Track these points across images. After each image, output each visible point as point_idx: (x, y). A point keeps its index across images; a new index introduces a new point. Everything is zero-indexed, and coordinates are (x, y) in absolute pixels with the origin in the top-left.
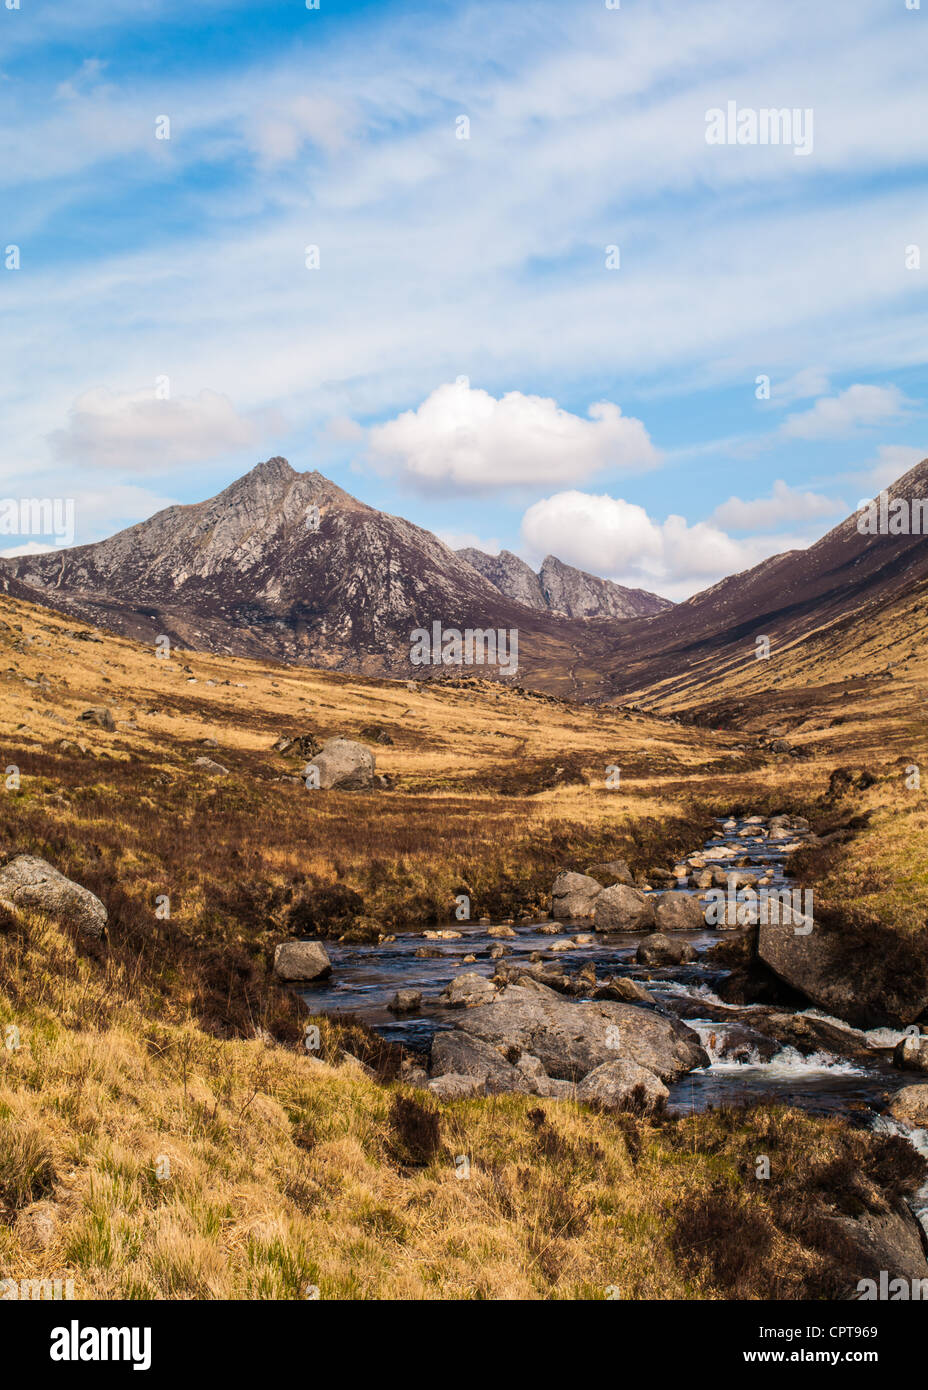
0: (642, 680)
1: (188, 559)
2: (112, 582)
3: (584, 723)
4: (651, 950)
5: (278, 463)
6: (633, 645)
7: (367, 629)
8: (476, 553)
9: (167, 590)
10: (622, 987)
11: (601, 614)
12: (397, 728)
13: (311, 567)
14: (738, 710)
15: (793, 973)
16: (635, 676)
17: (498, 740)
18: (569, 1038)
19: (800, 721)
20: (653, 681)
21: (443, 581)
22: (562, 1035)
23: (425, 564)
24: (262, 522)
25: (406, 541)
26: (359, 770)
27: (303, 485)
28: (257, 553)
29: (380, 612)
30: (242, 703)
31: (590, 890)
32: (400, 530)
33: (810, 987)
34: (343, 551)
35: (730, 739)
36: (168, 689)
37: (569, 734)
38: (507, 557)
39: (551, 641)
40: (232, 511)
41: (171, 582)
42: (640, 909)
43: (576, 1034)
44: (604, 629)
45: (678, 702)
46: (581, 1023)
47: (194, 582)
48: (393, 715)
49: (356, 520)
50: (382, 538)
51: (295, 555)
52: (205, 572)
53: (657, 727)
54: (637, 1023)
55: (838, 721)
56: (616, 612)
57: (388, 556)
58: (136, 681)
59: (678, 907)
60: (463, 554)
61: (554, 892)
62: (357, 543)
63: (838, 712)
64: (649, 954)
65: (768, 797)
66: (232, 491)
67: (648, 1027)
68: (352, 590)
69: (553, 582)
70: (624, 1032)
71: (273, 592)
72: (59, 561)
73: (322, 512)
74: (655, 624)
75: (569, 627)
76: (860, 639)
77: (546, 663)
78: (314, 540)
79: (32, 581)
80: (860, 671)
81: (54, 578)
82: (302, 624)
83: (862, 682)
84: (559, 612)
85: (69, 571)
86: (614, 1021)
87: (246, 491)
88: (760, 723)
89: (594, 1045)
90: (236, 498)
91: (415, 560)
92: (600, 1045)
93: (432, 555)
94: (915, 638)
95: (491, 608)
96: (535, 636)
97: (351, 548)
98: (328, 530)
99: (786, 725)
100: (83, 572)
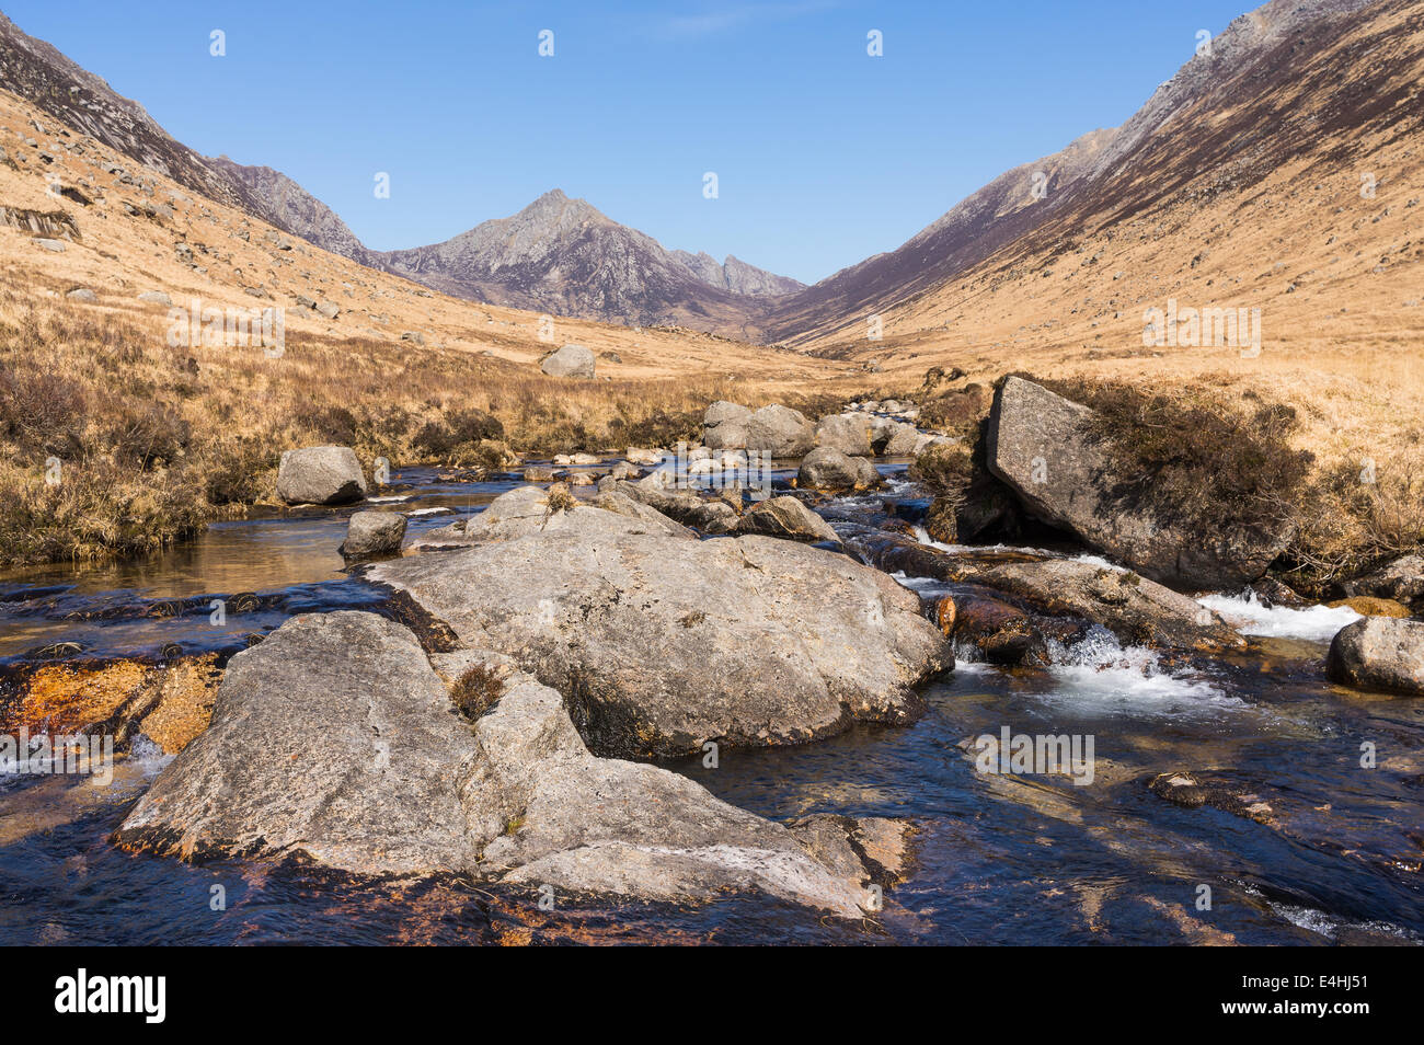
0: (787, 334)
1: (500, 254)
2: (451, 269)
3: (750, 355)
4: (818, 467)
5: (557, 192)
6: (781, 312)
7: (614, 299)
8: (683, 253)
9: (486, 274)
10: (783, 513)
11: (762, 292)
12: (626, 354)
13: (578, 260)
14: (848, 349)
15: (1053, 494)
16: (781, 331)
17: (692, 362)
18: (671, 615)
19: (890, 356)
20: (793, 334)
21: (662, 270)
22: (655, 608)
23: (651, 259)
24: (547, 231)
25: (639, 244)
26: (583, 365)
27: (573, 207)
28: (544, 251)
29: (622, 289)
30: (522, 337)
31: (744, 420)
32: (635, 236)
34: (599, 251)
35: (844, 366)
36: (473, 327)
37: (739, 361)
38: (703, 256)
39: (730, 308)
40: (527, 223)
41: (489, 269)
42: (798, 432)
43: (685, 607)
44: (763, 302)
45: (809, 346)
46: (698, 580)
47: (503, 269)
48: (624, 346)
49: (607, 231)
50: (624, 242)
51: (568, 252)
52: (511, 263)
53: (797, 358)
54: (814, 580)
55: (914, 356)
56: (772, 291)
57: (627, 253)
58: (451, 321)
60: (675, 253)
61: (706, 422)
62: (608, 245)
63: (914, 350)
64: (814, 473)
65: (879, 389)
66: (528, 210)
68: (604, 276)
69: (732, 272)
70: (787, 599)
71: (555, 274)
72: (417, 254)
73: (585, 225)
74: (795, 300)
75: (741, 300)
76: (927, 306)
77: (727, 322)
78: (581, 242)
79: (399, 267)
80: (927, 327)
81: (414, 266)
82: (572, 296)
83: (928, 332)
84: (735, 291)
85: (423, 261)
86: (768, 577)
87: (536, 210)
88: (863, 357)
89: (723, 632)
90: (530, 216)
91: (645, 258)
92: (737, 630)
93: (656, 254)
94: (962, 306)
95: (692, 287)
96: (720, 305)
97: (605, 248)
98: (589, 236)
99: (879, 359)
100: (432, 261)
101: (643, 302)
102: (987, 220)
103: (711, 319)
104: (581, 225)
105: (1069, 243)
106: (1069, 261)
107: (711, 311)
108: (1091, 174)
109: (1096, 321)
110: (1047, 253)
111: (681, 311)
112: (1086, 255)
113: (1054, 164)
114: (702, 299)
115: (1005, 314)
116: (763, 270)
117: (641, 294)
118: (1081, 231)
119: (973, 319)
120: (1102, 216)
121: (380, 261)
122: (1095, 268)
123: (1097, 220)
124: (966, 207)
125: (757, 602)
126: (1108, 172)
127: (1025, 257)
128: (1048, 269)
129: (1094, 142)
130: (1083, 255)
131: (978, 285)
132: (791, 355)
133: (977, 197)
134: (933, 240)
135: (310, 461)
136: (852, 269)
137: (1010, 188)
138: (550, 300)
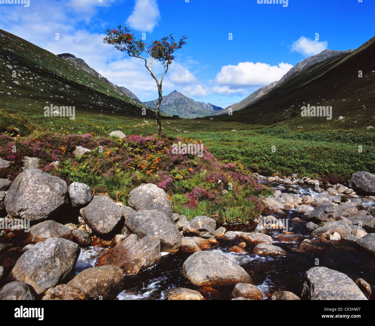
1: (165, 102)
5: (175, 91)
13: (179, 104)
24: (173, 98)
25: (191, 101)
27: (178, 94)
28: (173, 102)
32: (190, 99)
38: (203, 103)
40: (170, 97)
47: (165, 105)
49: (185, 98)
50: (188, 100)
51: (177, 102)
52: (167, 104)
57: (188, 102)
60: (197, 102)
62: (185, 101)
66: (170, 94)
69: (209, 106)
71: (175, 107)
98: (181, 99)
100: (152, 104)
104: (180, 97)
138: (174, 111)
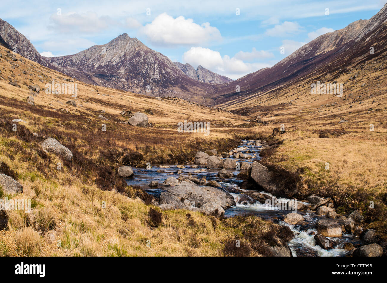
0: (223, 101)
1: (99, 60)
2: (77, 66)
3: (206, 112)
5: (125, 35)
6: (221, 91)
7: (148, 82)
8: (179, 63)
9: (92, 69)
10: (213, 183)
11: (213, 82)
12: (155, 110)
13: (133, 64)
14: (249, 111)
15: (260, 182)
16: (221, 100)
17: (182, 115)
19: (266, 115)
20: (226, 101)
21: (169, 70)
22: (196, 195)
23: (165, 65)
24: (120, 51)
25: (160, 59)
26: (144, 121)
27: (132, 42)
28: (118, 60)
29: (152, 78)
30: (112, 101)
31: (206, 157)
32: (158, 55)
33: (265, 186)
34: (142, 61)
35: (246, 118)
36: (92, 96)
37: (202, 114)
38: (188, 65)
39: (199, 89)
40: (112, 48)
41: (94, 67)
42: (219, 163)
43: (200, 195)
44: (214, 86)
45: (233, 108)
46: (202, 192)
47: (100, 67)
48: (154, 107)
49: (146, 52)
50: (153, 57)
51: (129, 61)
52: (103, 64)
53: (227, 114)
54: (217, 193)
55: (276, 115)
56: (217, 82)
57: (155, 63)
58: (83, 94)
59: (230, 163)
60: (176, 63)
61: (196, 157)
62: (146, 59)
63: (276, 113)
64: (221, 175)
65: (256, 135)
66: (112, 42)
67: (220, 194)
68: (144, 72)
69: (200, 72)
70: (213, 195)
71: (122, 71)
72: (63, 59)
73: (137, 49)
74: (228, 86)
75: (204, 85)
76: (284, 93)
77: (197, 95)
78: (134, 57)
79: (55, 64)
80: (283, 102)
81: (61, 64)
82: (130, 80)
83: (283, 105)
84: (201, 81)
85: (65, 62)
86: (210, 192)
87: (116, 42)
88: (255, 114)
89: (205, 198)
90: (113, 44)
91: (162, 64)
92: (206, 198)
93: (167, 63)
94: (299, 94)
95: (182, 79)
96: (194, 87)
97: (145, 60)
98: (138, 54)
99: (262, 116)
100: (69, 62)
101: (161, 84)
102: (311, 56)
103: (191, 93)
104: (135, 50)
105: (345, 69)
106: (344, 77)
107: (190, 89)
108: (356, 39)
109: (352, 105)
110: (335, 73)
111: (177, 90)
112: (351, 75)
113: (341, 34)
114: (187, 84)
115: (316, 99)
116: (214, 72)
117: (160, 81)
118: (350, 64)
119: (302, 100)
120: (359, 58)
121: (46, 61)
122: (355, 81)
123: (357, 60)
124: (303, 50)
125: (209, 195)
126: (363, 39)
127: (326, 74)
128: (335, 80)
129: (359, 25)
130: (350, 75)
131: (306, 85)
132: (224, 113)
133: (308, 46)
134: (289, 63)
135: (125, 169)
136: (253, 74)
137: (322, 43)
138: (120, 81)
